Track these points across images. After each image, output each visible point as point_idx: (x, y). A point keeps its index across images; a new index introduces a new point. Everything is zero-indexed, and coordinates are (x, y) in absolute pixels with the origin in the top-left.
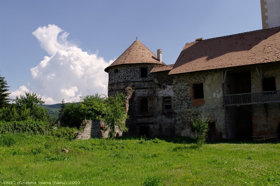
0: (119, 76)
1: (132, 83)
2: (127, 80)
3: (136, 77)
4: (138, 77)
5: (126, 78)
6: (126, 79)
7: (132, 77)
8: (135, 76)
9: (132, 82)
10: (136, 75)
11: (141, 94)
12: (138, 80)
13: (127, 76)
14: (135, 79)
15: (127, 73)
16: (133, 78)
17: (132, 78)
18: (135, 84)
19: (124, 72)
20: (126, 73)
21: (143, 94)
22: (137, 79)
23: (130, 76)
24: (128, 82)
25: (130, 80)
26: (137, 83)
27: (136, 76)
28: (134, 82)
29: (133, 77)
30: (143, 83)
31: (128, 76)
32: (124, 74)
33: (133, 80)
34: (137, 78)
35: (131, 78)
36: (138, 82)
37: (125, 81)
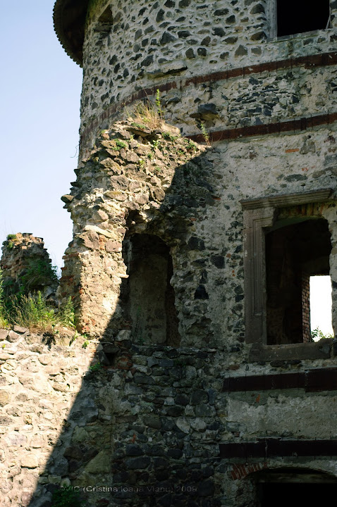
0: (113, 60)
1: (197, 92)
2: (158, 74)
3: (232, 41)
4: (244, 37)
5: (148, 62)
6: (154, 67)
7: (200, 39)
8: (219, 32)
9: (196, 81)
10: (231, 20)
11: (272, 181)
12: (249, 61)
13: (158, 38)
14: (224, 56)
15: (160, 16)
16: (203, 53)
17: (195, 48)
18: (217, 100)
19: (142, 12)
20: (152, 22)
21: (289, 179)
22: (242, 51)
23: (183, 35)
24: (166, 88)
25: (177, 65)
26: (232, 89)
27: (230, 32)
28: (211, 80)
29: (206, 42)
30: (283, 84)
31: (166, 39)
32: (138, 34)
33: (203, 68)
34: (236, 46)
35: (190, 54)
36: (241, 81)
37: (145, 83)
